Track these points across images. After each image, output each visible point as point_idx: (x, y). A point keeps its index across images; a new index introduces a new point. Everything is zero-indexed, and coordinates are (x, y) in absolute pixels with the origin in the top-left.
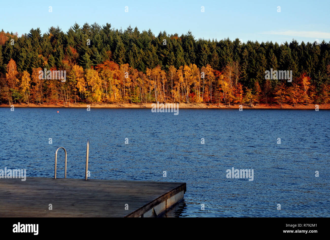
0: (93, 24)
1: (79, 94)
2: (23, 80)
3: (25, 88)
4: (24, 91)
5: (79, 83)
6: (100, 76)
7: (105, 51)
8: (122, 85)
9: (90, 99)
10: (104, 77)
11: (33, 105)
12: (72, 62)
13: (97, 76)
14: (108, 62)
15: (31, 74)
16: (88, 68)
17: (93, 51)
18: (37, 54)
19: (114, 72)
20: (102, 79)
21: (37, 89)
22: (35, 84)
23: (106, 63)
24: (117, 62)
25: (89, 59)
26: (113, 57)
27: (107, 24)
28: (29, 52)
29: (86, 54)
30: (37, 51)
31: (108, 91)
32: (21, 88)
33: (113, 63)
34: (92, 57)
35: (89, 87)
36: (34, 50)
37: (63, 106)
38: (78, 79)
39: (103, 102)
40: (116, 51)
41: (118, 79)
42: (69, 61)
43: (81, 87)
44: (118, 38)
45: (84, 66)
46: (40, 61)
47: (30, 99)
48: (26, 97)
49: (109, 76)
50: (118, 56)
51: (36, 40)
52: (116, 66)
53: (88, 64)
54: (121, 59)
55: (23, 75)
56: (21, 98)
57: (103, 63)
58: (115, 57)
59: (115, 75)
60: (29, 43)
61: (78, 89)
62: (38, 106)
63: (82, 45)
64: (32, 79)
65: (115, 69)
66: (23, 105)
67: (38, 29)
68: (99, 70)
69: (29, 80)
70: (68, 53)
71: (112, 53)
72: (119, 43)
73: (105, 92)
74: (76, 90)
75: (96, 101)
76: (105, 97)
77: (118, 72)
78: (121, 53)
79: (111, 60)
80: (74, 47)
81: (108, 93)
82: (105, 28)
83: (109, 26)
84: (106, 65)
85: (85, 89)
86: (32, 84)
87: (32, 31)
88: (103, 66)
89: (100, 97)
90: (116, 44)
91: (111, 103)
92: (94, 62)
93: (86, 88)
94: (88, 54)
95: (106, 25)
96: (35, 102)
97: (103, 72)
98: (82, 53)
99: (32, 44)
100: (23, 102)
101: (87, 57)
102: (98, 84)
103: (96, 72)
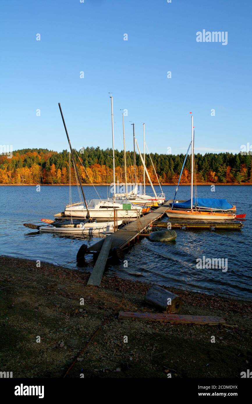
0: (91, 147)
1: (83, 179)
2: (58, 173)
3: (59, 177)
4: (58, 178)
5: (82, 174)
6: (92, 171)
7: (95, 160)
8: (102, 175)
9: (88, 181)
10: (94, 172)
11: (62, 185)
12: (80, 164)
13: (91, 171)
14: (96, 164)
15: (61, 170)
16: (87, 167)
17: (89, 159)
18: (64, 161)
19: (98, 169)
20: (93, 172)
21: (64, 177)
22: (63, 175)
23: (95, 165)
24: (100, 164)
25: (88, 164)
26: (98, 162)
27: (98, 147)
28: (61, 160)
29: (86, 161)
30: (65, 160)
31: (96, 178)
32: (57, 177)
33: (98, 165)
34: (89, 162)
35: (87, 176)
36: (63, 160)
37: (75, 184)
38: (82, 172)
39: (94, 182)
40: (100, 159)
41: (100, 172)
42: (79, 165)
43: (84, 177)
44: (101, 153)
45: (85, 166)
46: (66, 164)
47: (61, 182)
48: (59, 181)
49: (96, 171)
50: (101, 162)
51: (65, 155)
52: (100, 166)
53: (87, 166)
54: (102, 163)
55: (58, 171)
56: (57, 181)
57: (94, 165)
58: (99, 162)
59: (99, 170)
60: (61, 157)
61: (82, 177)
62: (64, 185)
63: (85, 157)
64: (62, 173)
65: (99, 167)
66: (58, 184)
67: (66, 150)
68: (92, 168)
69: (60, 173)
70: (78, 161)
71: (98, 160)
72: (101, 156)
73: (94, 178)
74: (81, 177)
75: (90, 182)
76: (95, 181)
77: (101, 169)
78: (102, 160)
79: (97, 163)
80: (81, 158)
81: (96, 179)
82: (97, 148)
83: (99, 148)
84: (95, 166)
85: (85, 177)
86: (62, 175)
87: (64, 151)
88: (93, 166)
89: (92, 180)
90: (100, 156)
91: (97, 183)
92: (90, 165)
93: (86, 176)
94: (87, 161)
95: (97, 147)
96: (64, 183)
97: (93, 169)
98: (84, 161)
99: (63, 157)
100: (58, 183)
101: (86, 162)
102: (91, 174)
103: (90, 169)
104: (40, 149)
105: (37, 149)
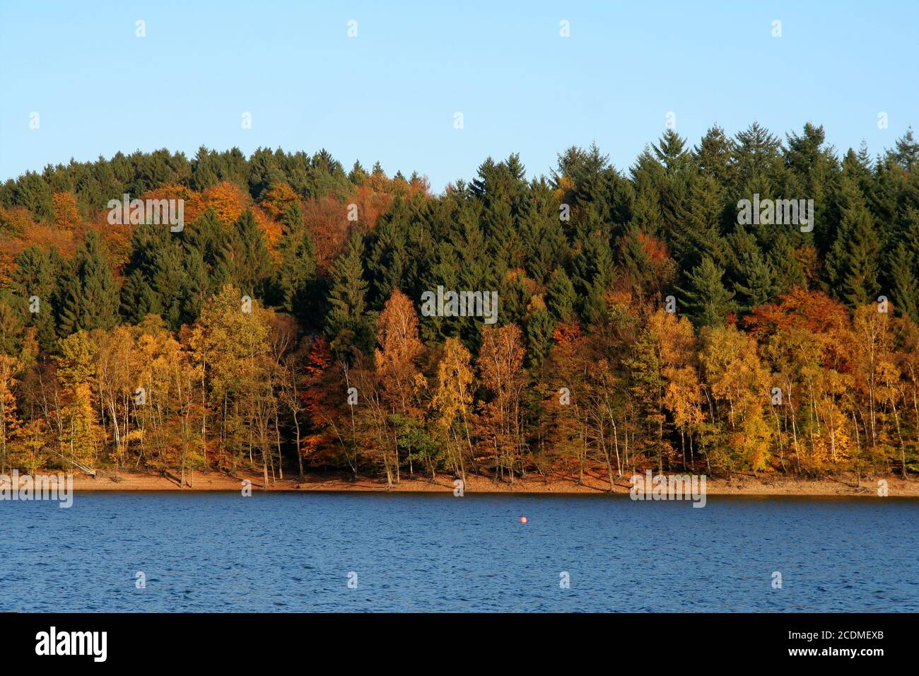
0: (744, 129)
1: (673, 436)
2: (442, 376)
3: (450, 411)
4: (445, 423)
5: (673, 387)
6: (764, 358)
7: (790, 250)
8: (860, 395)
9: (721, 458)
10: (783, 362)
11: (483, 485)
12: (648, 297)
13: (752, 358)
14: (799, 295)
15: (475, 352)
16: (713, 323)
17: (736, 250)
18: (501, 265)
19: (824, 339)
20: (775, 369)
21: (499, 414)
22: (490, 396)
23: (790, 302)
24: (842, 295)
25: (720, 286)
26: (822, 274)
27: (808, 129)
28: (469, 260)
29: (708, 263)
30: (502, 252)
31: (802, 422)
32: (433, 414)
33: (822, 300)
34: (731, 277)
35: (715, 407)
36: (492, 252)
37: (606, 486)
38: (670, 372)
39: (780, 469)
40: (837, 246)
41: (843, 367)
42: (635, 296)
43: (686, 413)
44: (850, 187)
45: (691, 310)
46: (513, 297)
47: (469, 460)
48: (455, 451)
49: (802, 355)
50: (845, 270)
51: (500, 206)
52: (837, 314)
53: (711, 308)
54: (856, 283)
55: (442, 355)
56: (434, 453)
57: (779, 302)
58: (833, 275)
59: (830, 351)
60: (470, 221)
61: (670, 416)
62: (502, 488)
63: (689, 223)
64: (478, 375)
65: (830, 325)
66: (441, 484)
67: (513, 162)
68: (762, 331)
69: (466, 376)
70: (630, 262)
71: (821, 256)
72: (851, 214)
73: (786, 426)
74: (660, 419)
75: (744, 466)
76: (789, 449)
77: (845, 341)
78: (860, 254)
79: (813, 286)
80: (658, 233)
81: (801, 433)
82: (798, 146)
83: (815, 136)
84: (791, 310)
85: (699, 415)
86: (477, 396)
87: (487, 169)
88: (776, 314)
89: (764, 447)
90: (839, 216)
91: (812, 475)
92: (742, 299)
93: (704, 408)
94: (716, 261)
95: (801, 134)
96: (496, 473)
97: (776, 338)
98: (689, 260)
99: (484, 227)
100: (440, 469)
101: (710, 274)
102: (755, 391)
103: (749, 343)
104: (262, 157)
105: (236, 154)
